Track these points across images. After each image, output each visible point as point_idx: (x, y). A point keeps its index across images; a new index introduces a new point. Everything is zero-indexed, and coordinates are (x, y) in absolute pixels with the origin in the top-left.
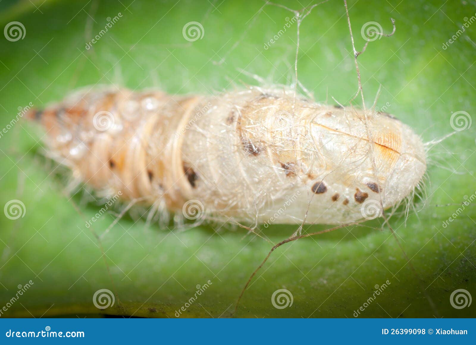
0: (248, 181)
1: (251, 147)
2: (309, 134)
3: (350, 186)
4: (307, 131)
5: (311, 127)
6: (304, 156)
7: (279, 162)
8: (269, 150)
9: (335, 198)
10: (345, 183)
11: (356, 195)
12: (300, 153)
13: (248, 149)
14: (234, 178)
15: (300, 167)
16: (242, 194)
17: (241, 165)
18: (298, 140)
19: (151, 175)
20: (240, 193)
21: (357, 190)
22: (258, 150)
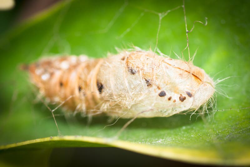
0: (128, 88)
1: (132, 70)
2: (161, 65)
3: (178, 93)
4: (160, 64)
5: (162, 63)
6: (157, 76)
7: (145, 78)
8: (141, 72)
9: (170, 99)
10: (175, 92)
11: (180, 98)
12: (155, 74)
13: (130, 71)
14: (122, 86)
15: (154, 82)
16: (124, 95)
17: (126, 79)
18: (155, 68)
19: (80, 89)
20: (123, 94)
21: (181, 95)
22: (135, 71)
